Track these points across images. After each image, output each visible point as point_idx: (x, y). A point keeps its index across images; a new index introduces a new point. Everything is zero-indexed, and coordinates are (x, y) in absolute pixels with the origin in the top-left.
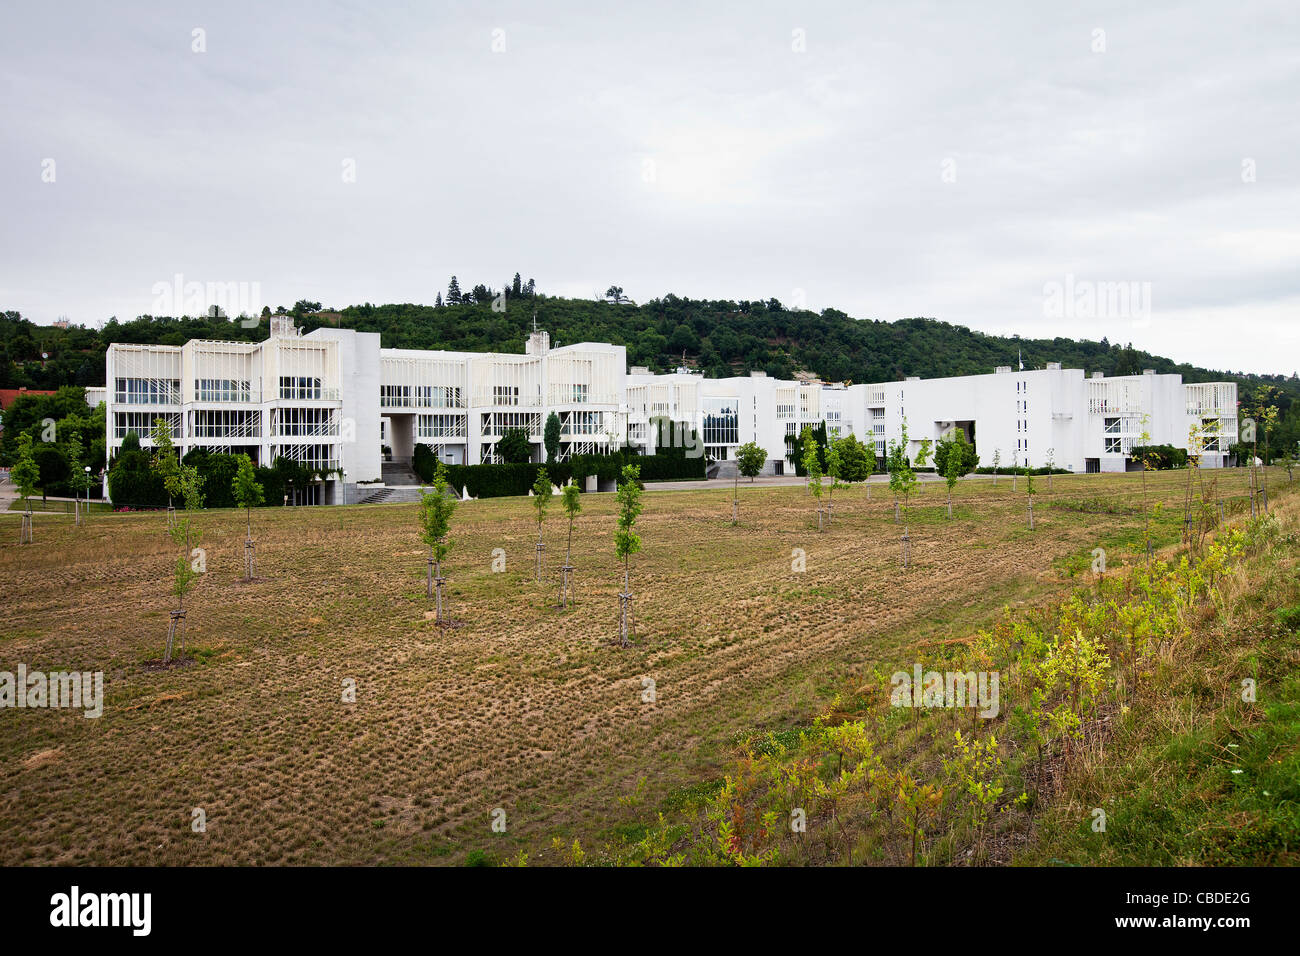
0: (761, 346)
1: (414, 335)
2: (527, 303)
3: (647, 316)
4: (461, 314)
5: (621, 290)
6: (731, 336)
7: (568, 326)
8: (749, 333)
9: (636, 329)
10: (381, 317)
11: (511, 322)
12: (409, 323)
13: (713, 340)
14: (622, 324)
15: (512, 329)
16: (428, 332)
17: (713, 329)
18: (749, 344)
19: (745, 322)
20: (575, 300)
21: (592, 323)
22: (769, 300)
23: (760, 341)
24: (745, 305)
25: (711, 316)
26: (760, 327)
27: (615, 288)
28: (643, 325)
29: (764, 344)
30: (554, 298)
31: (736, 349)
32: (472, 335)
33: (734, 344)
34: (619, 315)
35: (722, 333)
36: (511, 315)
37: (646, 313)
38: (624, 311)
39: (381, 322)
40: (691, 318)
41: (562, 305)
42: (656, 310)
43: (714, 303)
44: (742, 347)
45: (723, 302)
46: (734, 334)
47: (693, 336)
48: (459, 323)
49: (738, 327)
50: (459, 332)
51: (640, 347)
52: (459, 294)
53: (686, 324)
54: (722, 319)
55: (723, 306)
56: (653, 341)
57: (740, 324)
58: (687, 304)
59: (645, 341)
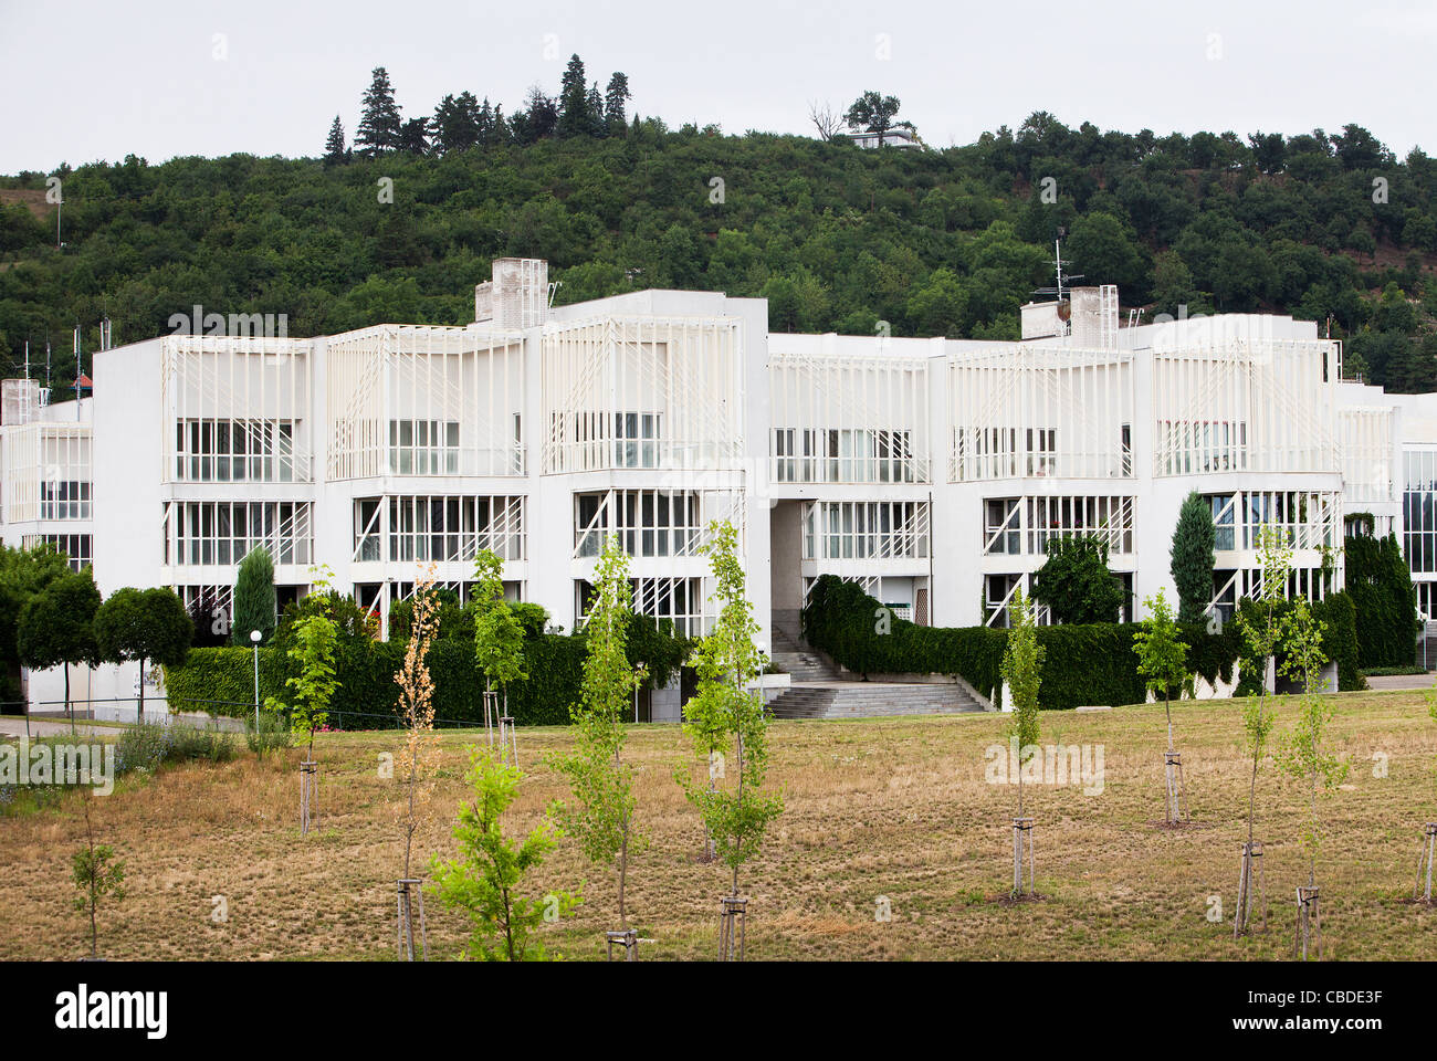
0: (1336, 276)
1: (296, 255)
2: (617, 149)
3: (979, 185)
4: (423, 186)
5: (892, 106)
6: (1244, 245)
7: (749, 220)
8: (1292, 234)
9: (951, 226)
10: (177, 199)
11: (574, 207)
12: (271, 217)
13: (1189, 258)
14: (905, 210)
15: (581, 229)
16: (333, 245)
17: (1182, 223)
18: (1298, 270)
19: (1279, 202)
20: (758, 140)
21: (819, 208)
22: (1341, 133)
23: (1331, 260)
24: (1270, 148)
25: (1173, 184)
26: (1323, 216)
27: (875, 99)
28: (972, 210)
29: (1342, 269)
30: (689, 131)
31: (1263, 287)
32: (465, 250)
33: (1256, 269)
34: (893, 183)
35: (1214, 236)
36: (575, 187)
37: (976, 177)
38: (908, 171)
39: (180, 212)
40: (1111, 190)
41: (723, 155)
42: (1000, 166)
43: (1175, 142)
44: (1278, 279)
45: (1203, 140)
46: (1252, 242)
47: (1129, 247)
48: (418, 214)
49: (1259, 217)
50: (425, 241)
51: (975, 282)
52: (395, 119)
53: (1104, 209)
54: (1206, 192)
55: (1207, 151)
56: (1014, 263)
57: (1265, 207)
58: (1093, 148)
59: (989, 263)
